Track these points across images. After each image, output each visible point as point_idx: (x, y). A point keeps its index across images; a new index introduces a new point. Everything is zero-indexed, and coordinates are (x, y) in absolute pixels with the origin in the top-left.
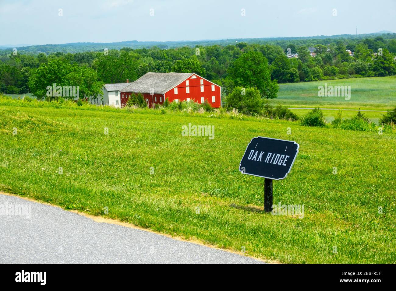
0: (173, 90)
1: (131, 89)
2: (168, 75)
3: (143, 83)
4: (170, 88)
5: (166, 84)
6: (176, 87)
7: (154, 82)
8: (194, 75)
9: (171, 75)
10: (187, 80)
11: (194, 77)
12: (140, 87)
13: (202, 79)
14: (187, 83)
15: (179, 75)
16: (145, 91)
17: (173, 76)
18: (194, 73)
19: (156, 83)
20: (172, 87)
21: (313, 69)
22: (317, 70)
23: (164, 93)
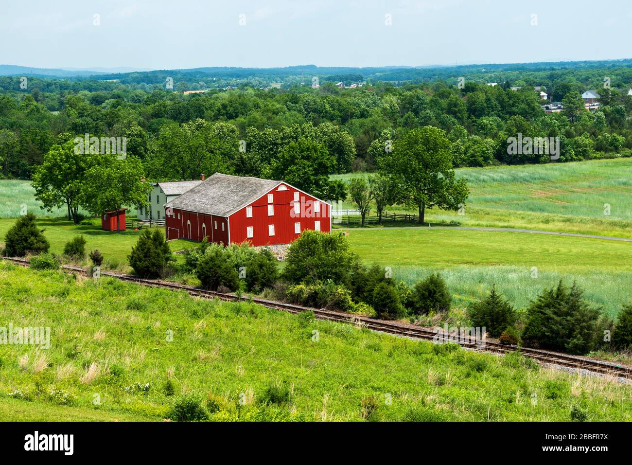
0: (244, 210)
1: (182, 202)
2: (243, 182)
3: (202, 194)
4: (239, 207)
5: (236, 198)
6: (249, 206)
7: (219, 194)
8: (283, 184)
9: (248, 182)
10: (270, 193)
11: (283, 188)
12: (196, 201)
13: (297, 191)
14: (270, 199)
15: (259, 183)
16: (201, 209)
17: (251, 184)
18: (282, 182)
19: (222, 195)
20: (243, 204)
21: (576, 138)
22: (583, 141)
23: (228, 216)
